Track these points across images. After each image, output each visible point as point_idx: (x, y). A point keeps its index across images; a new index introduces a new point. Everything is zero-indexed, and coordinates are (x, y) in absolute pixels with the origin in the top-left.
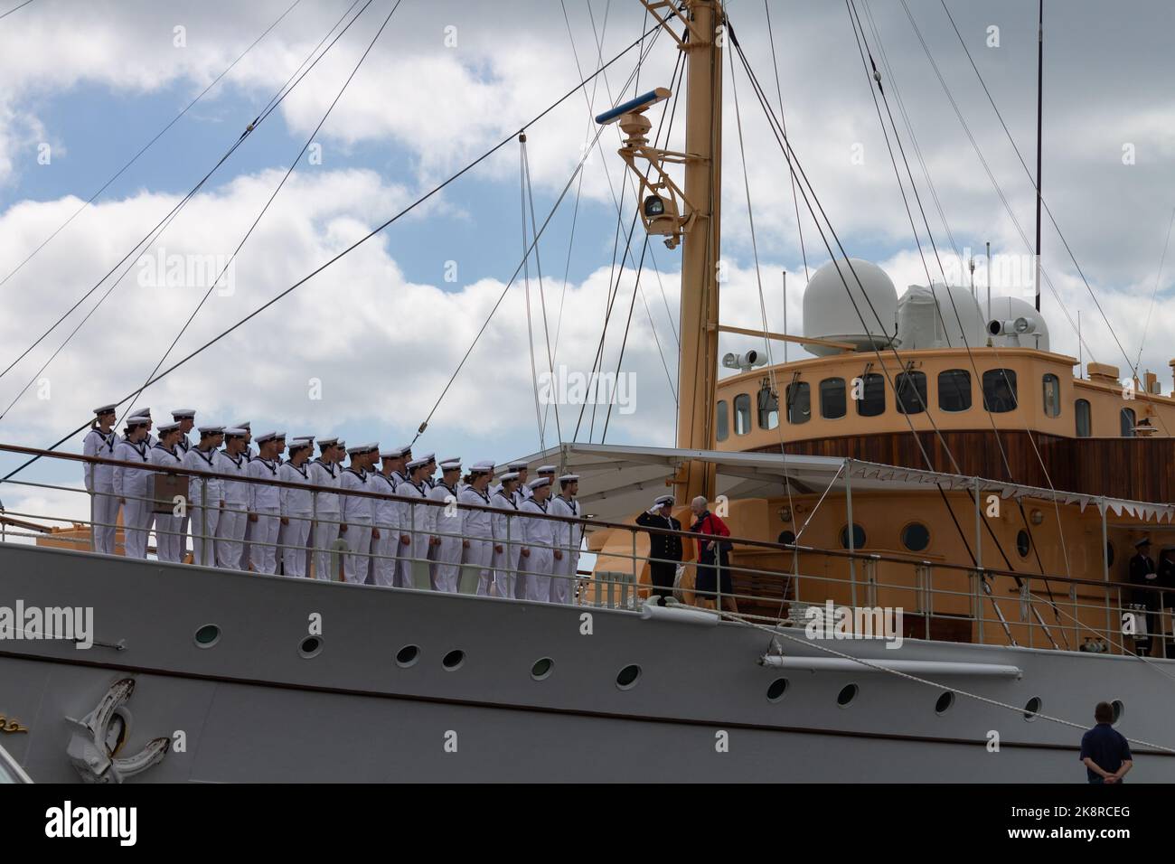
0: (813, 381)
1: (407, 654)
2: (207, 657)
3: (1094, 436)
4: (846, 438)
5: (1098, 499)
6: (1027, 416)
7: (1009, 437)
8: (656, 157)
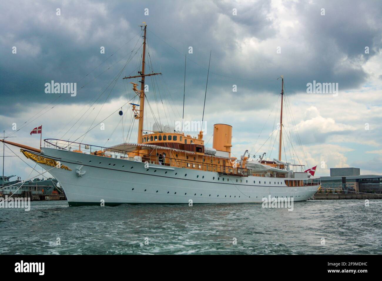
0: (154, 136)
1: (110, 164)
2: (90, 164)
3: (187, 144)
4: (157, 143)
5: (185, 151)
6: (178, 141)
7: (169, 144)
8: (136, 110)
